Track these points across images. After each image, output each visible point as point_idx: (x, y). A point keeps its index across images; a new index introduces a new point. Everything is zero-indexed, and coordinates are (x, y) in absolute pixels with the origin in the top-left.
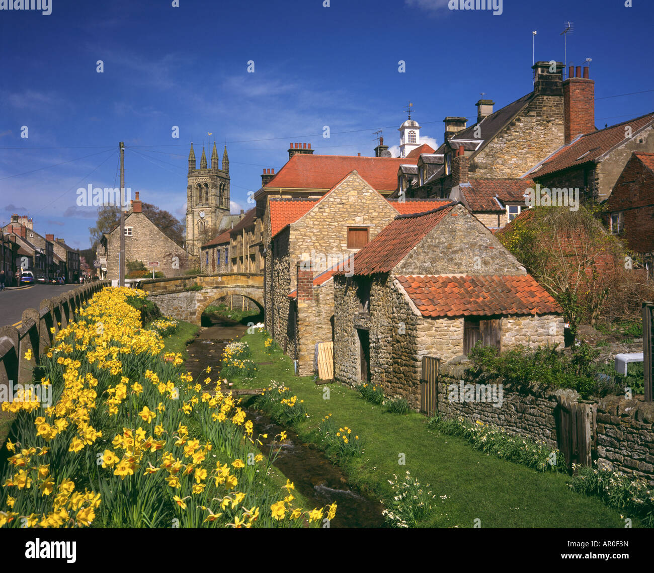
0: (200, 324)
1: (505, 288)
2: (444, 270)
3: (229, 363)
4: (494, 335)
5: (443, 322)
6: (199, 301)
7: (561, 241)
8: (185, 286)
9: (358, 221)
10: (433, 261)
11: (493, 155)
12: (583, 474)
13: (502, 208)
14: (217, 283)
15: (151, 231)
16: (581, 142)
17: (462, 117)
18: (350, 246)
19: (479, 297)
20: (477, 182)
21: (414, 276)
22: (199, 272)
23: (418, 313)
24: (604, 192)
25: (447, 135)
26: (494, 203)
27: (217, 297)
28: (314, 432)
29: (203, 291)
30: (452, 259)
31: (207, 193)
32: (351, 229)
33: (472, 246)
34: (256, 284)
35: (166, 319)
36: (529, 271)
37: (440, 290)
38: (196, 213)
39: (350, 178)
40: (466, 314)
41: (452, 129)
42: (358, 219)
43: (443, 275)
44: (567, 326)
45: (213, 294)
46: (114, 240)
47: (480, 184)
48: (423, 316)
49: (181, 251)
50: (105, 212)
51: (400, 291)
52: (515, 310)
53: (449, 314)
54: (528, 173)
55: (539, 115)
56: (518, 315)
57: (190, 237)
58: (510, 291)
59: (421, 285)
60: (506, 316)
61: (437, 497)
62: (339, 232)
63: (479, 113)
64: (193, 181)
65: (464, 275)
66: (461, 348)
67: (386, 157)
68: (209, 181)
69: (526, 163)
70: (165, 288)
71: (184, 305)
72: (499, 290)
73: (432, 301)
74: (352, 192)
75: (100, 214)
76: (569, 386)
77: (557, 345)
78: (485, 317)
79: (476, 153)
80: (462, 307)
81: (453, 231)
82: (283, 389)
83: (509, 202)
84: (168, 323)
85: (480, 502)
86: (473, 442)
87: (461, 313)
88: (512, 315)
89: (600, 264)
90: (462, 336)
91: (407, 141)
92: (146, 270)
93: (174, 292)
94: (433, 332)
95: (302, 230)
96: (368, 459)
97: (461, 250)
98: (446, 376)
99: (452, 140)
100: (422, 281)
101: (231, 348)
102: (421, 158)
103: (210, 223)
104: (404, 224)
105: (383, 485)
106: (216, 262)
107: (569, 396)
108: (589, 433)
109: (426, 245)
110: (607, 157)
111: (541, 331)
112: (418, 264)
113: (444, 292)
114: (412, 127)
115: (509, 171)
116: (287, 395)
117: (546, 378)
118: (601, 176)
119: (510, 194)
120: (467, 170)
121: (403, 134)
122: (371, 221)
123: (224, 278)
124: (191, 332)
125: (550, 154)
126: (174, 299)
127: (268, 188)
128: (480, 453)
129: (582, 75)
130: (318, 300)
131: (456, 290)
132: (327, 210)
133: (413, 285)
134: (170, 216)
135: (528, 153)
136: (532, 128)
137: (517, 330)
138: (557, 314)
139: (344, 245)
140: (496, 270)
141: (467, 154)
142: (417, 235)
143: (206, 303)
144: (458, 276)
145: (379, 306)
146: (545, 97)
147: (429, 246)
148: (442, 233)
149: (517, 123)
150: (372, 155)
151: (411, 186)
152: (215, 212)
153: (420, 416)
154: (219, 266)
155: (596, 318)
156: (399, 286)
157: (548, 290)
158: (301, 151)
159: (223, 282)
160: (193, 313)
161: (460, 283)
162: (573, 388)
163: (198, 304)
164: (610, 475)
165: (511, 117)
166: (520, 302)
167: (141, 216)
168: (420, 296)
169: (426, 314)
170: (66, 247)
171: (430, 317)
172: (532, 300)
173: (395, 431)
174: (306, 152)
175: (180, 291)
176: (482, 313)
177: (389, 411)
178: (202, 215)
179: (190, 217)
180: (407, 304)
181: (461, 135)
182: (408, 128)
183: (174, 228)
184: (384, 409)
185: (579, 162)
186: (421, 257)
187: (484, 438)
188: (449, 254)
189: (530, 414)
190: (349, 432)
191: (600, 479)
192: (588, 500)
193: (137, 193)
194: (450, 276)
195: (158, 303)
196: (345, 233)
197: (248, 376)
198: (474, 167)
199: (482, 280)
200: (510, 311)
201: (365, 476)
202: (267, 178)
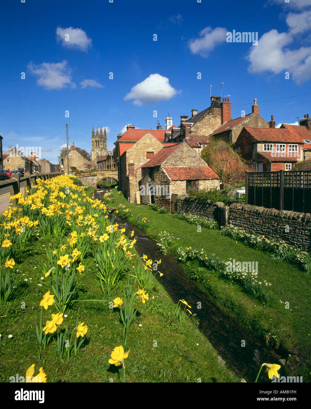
0: (96, 188)
1: (200, 171)
2: (180, 165)
3: (106, 199)
4: (196, 186)
5: (179, 182)
6: (96, 180)
7: (219, 156)
8: (91, 175)
9: (150, 150)
10: (176, 161)
11: (197, 128)
12: (224, 229)
13: (200, 146)
14: (102, 173)
15: (78, 156)
16: (227, 124)
17: (186, 115)
18: (147, 158)
19: (191, 174)
20: (192, 137)
21: (169, 167)
22: (96, 170)
23: (170, 179)
24: (234, 140)
25: (182, 121)
26: (197, 144)
27: (102, 178)
28: (134, 220)
29: (97, 176)
30: (182, 161)
31: (99, 144)
32: (148, 153)
33: (189, 156)
34: (116, 174)
35: (84, 186)
36: (208, 165)
37: (178, 171)
38: (95, 151)
39: (147, 134)
40: (187, 179)
41: (183, 119)
42: (150, 149)
43: (179, 166)
44: (221, 183)
45: (101, 177)
46: (66, 159)
47: (192, 138)
48: (172, 180)
49: (89, 163)
50: (63, 151)
51: (164, 172)
52: (204, 178)
53: (181, 179)
54: (209, 134)
55: (213, 114)
56: (204, 180)
57: (93, 159)
58: (202, 172)
59: (171, 170)
60: (200, 180)
61: (176, 238)
62: (144, 153)
63: (193, 114)
64: (94, 140)
65: (186, 166)
66: (185, 191)
67: (161, 130)
68: (99, 139)
69: (208, 131)
70: (84, 175)
71: (90, 181)
72: (198, 171)
73: (175, 175)
74: (148, 140)
75: (61, 151)
76: (221, 201)
77: (217, 187)
78: (193, 180)
79: (191, 127)
80: (186, 177)
81: (182, 151)
82: (124, 207)
83: (203, 144)
84: (85, 187)
85: (190, 240)
86: (188, 221)
87: (185, 179)
88: (202, 180)
89: (232, 163)
90: (185, 187)
91: (168, 124)
92: (77, 169)
93: (87, 177)
94: (175, 185)
95: (131, 153)
96: (152, 228)
97: (185, 158)
98: (180, 200)
99: (183, 123)
100: (172, 168)
101: (106, 194)
102: (172, 129)
103: (100, 154)
104: (166, 150)
105: (157, 236)
106: (102, 167)
107: (221, 204)
108: (227, 216)
109: (173, 156)
110: (235, 128)
111: (212, 185)
112: (171, 163)
113: (179, 172)
114: (170, 119)
115: (202, 133)
116: (125, 209)
117: (213, 198)
118: (233, 135)
119: (203, 141)
120: (188, 133)
121: (166, 122)
122: (155, 149)
123: (104, 172)
124: (93, 190)
125: (216, 128)
126: (87, 179)
127: (119, 140)
128: (190, 225)
129: (227, 100)
130: (136, 177)
131: (184, 171)
132: (139, 146)
133: (169, 170)
134: (86, 152)
135: (209, 127)
136: (210, 119)
137: (204, 185)
138: (218, 179)
139: (145, 158)
140: (197, 165)
141: (188, 128)
142: (170, 153)
143: (98, 181)
144: (184, 167)
145: (157, 177)
146: (215, 108)
147: (174, 156)
148: (179, 152)
149: (205, 117)
150: (156, 129)
151: (169, 139)
152: (102, 150)
153: (171, 214)
154: (103, 168)
155: (231, 181)
156: (164, 170)
157: (215, 171)
158: (131, 127)
159: (104, 173)
160: (94, 184)
161: (185, 169)
162: (222, 201)
163: (96, 181)
164: (233, 228)
165: (203, 115)
166: (205, 175)
167: (75, 151)
168: (171, 173)
169: (173, 179)
170: (50, 163)
171: (174, 180)
172: (209, 174)
173: (162, 219)
174: (132, 128)
175: (89, 176)
176: (192, 179)
177: (160, 213)
178: (97, 151)
179: (93, 152)
180: (166, 176)
181: (186, 121)
182: (168, 119)
183: (87, 156)
184: (159, 212)
185: (226, 130)
186: (172, 160)
187: (192, 219)
188: (181, 159)
189: (208, 211)
190: (146, 219)
191: (230, 230)
192: (226, 237)
193: (73, 143)
194: (182, 167)
195: (81, 181)
196: (146, 154)
197: (112, 203)
198: (190, 132)
199: (193, 168)
200: (202, 178)
201: (151, 234)
202: (119, 137)
